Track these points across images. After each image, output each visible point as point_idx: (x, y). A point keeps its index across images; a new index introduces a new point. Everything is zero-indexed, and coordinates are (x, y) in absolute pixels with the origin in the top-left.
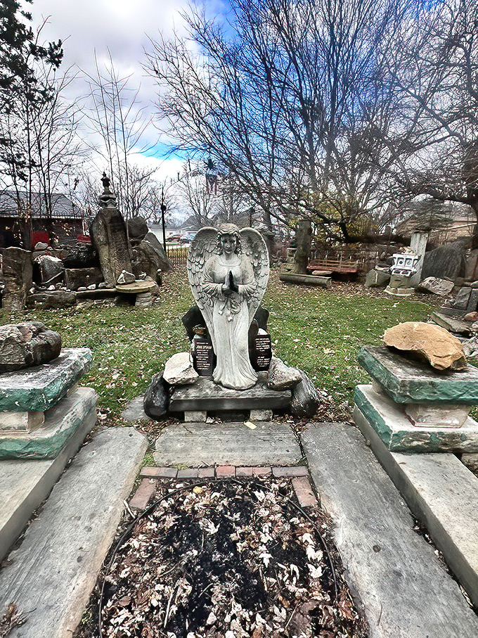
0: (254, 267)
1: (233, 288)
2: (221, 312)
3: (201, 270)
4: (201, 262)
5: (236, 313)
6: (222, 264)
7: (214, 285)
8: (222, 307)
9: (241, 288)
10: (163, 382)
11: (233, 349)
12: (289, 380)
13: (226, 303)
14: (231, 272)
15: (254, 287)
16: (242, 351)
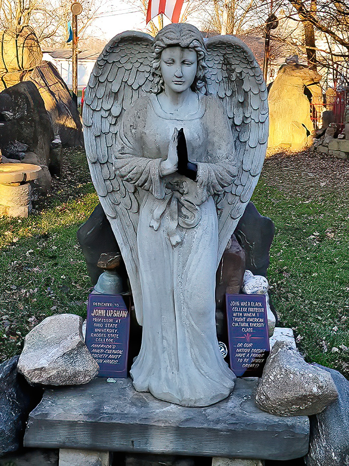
0: (234, 125)
1: (186, 169)
2: (156, 225)
3: (114, 129)
4: (116, 111)
5: (191, 227)
6: (163, 115)
7: (141, 163)
8: (158, 212)
9: (203, 170)
10: (18, 379)
11: (180, 311)
12: (302, 392)
13: (169, 203)
14: (181, 134)
15: (234, 170)
16: (203, 314)
